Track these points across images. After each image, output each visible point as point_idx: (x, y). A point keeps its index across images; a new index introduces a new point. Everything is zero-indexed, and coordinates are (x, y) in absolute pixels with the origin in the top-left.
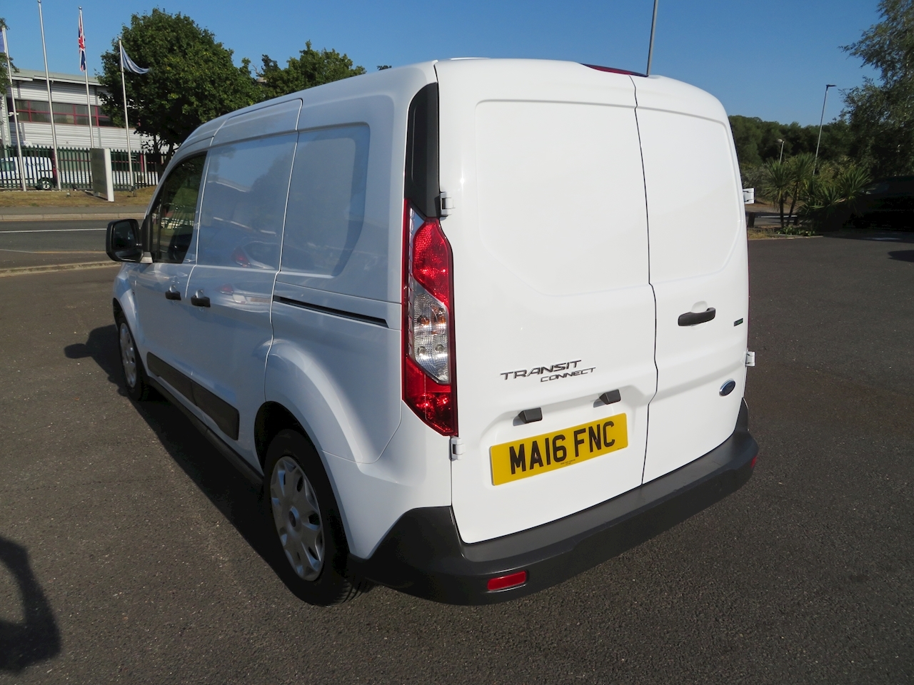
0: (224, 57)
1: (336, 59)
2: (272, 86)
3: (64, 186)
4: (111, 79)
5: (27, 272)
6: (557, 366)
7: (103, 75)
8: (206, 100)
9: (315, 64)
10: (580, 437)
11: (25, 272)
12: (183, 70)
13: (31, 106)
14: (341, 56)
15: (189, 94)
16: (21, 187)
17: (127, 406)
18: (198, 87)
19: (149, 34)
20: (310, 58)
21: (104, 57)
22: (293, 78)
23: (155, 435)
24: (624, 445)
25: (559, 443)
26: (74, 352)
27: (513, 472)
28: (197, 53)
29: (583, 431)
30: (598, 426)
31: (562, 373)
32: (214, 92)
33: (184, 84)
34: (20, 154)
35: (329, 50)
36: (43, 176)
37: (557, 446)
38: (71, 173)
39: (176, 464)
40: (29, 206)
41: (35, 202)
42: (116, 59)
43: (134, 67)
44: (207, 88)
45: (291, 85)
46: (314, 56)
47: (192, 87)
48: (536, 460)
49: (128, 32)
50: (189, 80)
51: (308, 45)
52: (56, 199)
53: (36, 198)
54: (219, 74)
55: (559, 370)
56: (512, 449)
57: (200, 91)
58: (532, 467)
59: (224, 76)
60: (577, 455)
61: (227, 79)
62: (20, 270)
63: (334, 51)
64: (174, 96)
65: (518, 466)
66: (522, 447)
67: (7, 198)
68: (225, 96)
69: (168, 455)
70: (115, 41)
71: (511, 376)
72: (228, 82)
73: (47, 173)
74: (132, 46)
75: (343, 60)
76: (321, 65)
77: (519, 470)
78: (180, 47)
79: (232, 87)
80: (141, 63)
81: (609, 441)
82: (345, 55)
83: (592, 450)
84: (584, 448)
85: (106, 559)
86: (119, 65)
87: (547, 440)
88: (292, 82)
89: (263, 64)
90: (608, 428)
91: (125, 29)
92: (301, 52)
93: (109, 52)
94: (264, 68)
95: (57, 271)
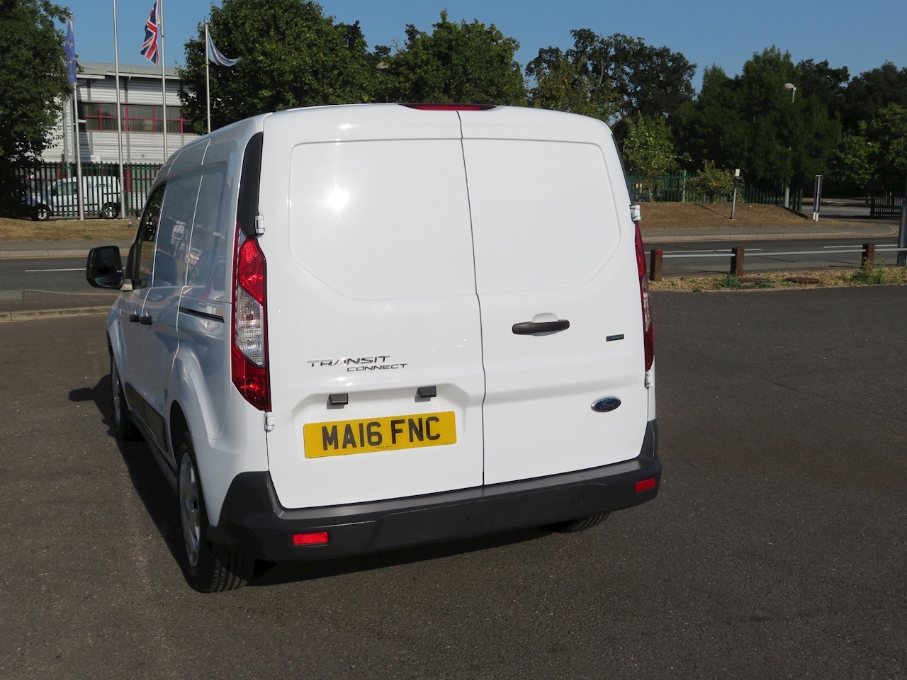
0: (334, 39)
1: (480, 32)
2: (394, 74)
3: (130, 213)
4: (193, 74)
5: (57, 316)
6: (363, 359)
7: (185, 68)
8: (306, 96)
9: (451, 41)
10: (397, 427)
11: (55, 315)
12: (280, 59)
13: (103, 110)
14: (487, 28)
15: (285, 91)
16: (79, 215)
17: (110, 445)
18: (295, 80)
19: (242, 14)
20: (444, 34)
21: (188, 46)
22: (422, 61)
23: (127, 469)
24: (452, 440)
25: (374, 429)
26: (78, 395)
27: (325, 448)
28: (298, 36)
29: (402, 421)
30: (420, 421)
31: (370, 365)
32: (316, 85)
33: (279, 77)
34: (80, 173)
35: (469, 22)
36: (110, 200)
37: (372, 431)
38: (139, 195)
39: (136, 492)
40: (80, 239)
41: (89, 233)
42: (201, 47)
43: (219, 58)
44: (307, 81)
45: (418, 71)
46: (451, 30)
47: (288, 81)
48: (349, 440)
49: (217, 13)
50: (286, 72)
51: (444, 16)
52: (115, 229)
53: (91, 229)
54: (323, 62)
55: (365, 363)
56: (324, 429)
57: (299, 85)
58: (344, 447)
59: (331, 64)
60: (394, 442)
61: (334, 67)
62: (49, 313)
63: (477, 22)
64: (266, 93)
65: (331, 444)
66: (335, 428)
67: (58, 229)
68: (331, 90)
69: (131, 485)
70: (202, 25)
71: (317, 365)
72: (335, 72)
73: (110, 196)
74: (222, 30)
75: (490, 33)
76: (459, 42)
77: (331, 447)
78: (277, 28)
79: (341, 78)
80: (229, 52)
81: (433, 434)
82: (492, 25)
83: (411, 440)
84: (403, 437)
85: (44, 553)
86: (205, 55)
87: (361, 425)
88: (420, 67)
89: (406, 37)
90: (432, 423)
91: (214, 10)
92: (434, 26)
93: (193, 39)
94: (409, 43)
95: (90, 314)
